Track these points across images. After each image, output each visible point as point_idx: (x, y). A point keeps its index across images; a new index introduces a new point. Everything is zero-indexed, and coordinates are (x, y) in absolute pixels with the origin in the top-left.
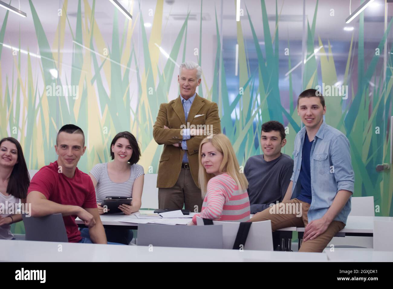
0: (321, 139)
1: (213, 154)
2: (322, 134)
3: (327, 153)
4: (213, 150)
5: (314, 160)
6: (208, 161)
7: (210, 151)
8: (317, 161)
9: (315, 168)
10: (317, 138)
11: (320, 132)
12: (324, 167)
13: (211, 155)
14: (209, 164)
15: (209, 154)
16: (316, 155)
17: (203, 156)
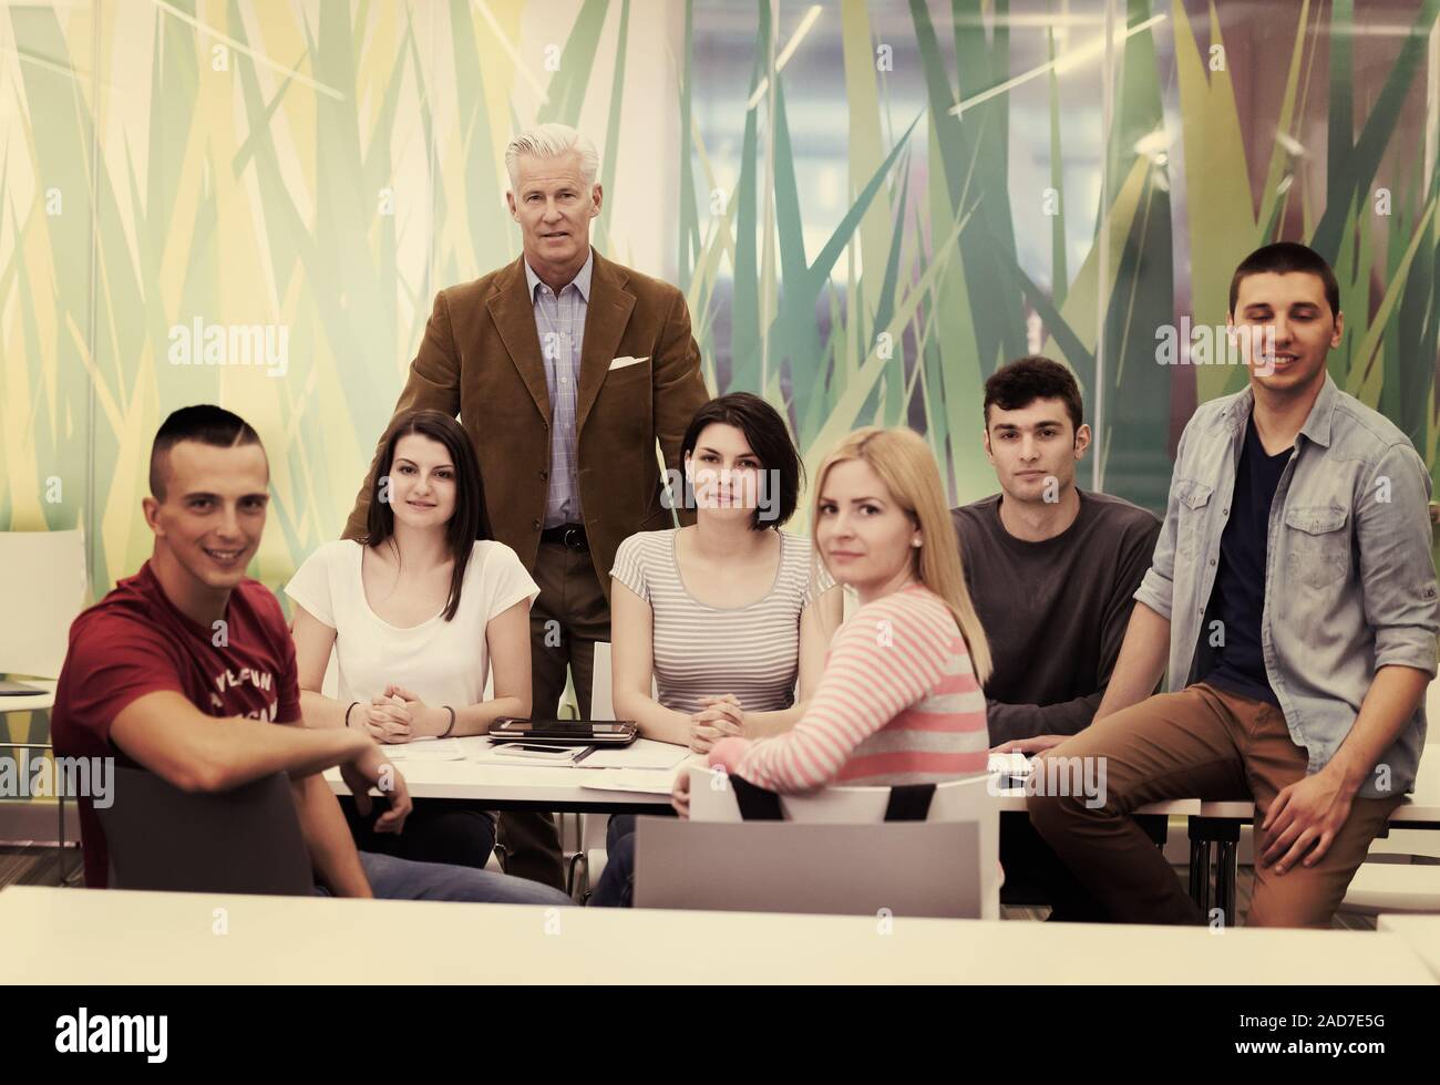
0: (1322, 449)
1: (872, 510)
2: (1325, 428)
3: (1346, 503)
4: (873, 490)
5: (1288, 527)
6: (848, 533)
7: (861, 494)
8: (1300, 535)
9: (1288, 560)
10: (1304, 441)
11: (1318, 419)
12: (1328, 560)
13: (864, 511)
14: (852, 547)
15: (857, 505)
16: (1297, 510)
17: (827, 510)
